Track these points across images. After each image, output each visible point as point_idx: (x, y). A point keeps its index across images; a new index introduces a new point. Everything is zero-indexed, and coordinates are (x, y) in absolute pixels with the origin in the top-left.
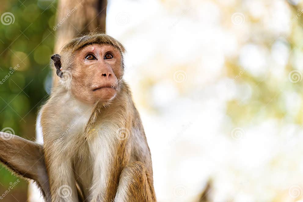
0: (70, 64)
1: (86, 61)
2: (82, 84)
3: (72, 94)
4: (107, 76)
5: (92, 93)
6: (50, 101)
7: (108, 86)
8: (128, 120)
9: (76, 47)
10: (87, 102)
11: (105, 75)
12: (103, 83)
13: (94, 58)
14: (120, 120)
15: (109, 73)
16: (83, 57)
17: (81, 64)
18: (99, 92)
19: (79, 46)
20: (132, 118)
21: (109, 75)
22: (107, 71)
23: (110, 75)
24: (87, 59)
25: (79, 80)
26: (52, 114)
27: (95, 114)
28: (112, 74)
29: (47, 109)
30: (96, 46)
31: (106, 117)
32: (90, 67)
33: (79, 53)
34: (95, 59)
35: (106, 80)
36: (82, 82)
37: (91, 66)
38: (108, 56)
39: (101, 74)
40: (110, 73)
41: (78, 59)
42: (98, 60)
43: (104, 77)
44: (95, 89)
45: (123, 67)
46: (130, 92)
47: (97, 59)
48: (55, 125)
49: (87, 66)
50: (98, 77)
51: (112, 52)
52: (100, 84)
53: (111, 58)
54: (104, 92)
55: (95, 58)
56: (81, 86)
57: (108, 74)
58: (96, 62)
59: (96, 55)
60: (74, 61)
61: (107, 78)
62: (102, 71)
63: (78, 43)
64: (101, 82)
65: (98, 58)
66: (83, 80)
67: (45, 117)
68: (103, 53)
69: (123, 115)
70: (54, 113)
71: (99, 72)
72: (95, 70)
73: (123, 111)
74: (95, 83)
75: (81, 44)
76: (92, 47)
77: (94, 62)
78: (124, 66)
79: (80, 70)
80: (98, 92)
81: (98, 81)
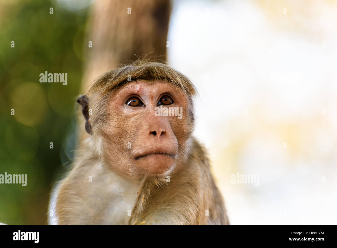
0: (101, 112)
1: (126, 109)
2: (121, 147)
3: (105, 163)
4: (158, 135)
5: (134, 163)
6: (72, 173)
7: (159, 152)
8: (201, 207)
9: (109, 84)
10: (128, 176)
11: (154, 133)
12: (150, 147)
13: (141, 104)
14: (188, 208)
15: (162, 130)
16: (121, 102)
17: (118, 114)
18: (145, 162)
19: (115, 82)
20: (209, 203)
21: (161, 132)
22: (159, 127)
23: (163, 133)
24: (130, 105)
25: (116, 140)
26: (74, 197)
27: (143, 196)
28: (167, 131)
29: (66, 188)
30: (143, 84)
31: (165, 202)
32: (133, 119)
33: (114, 94)
34: (141, 106)
35: (155, 142)
36: (120, 143)
37: (134, 117)
38: (166, 100)
39: (148, 132)
40: (164, 130)
41: (113, 104)
42: (147, 106)
43: (152, 136)
44: (138, 157)
45: (193, 119)
46: (208, 159)
47: (145, 106)
48: (79, 215)
49: (128, 117)
50: (145, 137)
51: (172, 94)
52: (146, 148)
53: (170, 104)
54: (151, 161)
55: (143, 104)
56: (118, 149)
57: (159, 132)
58: (143, 110)
59: (143, 98)
60: (107, 108)
61: (157, 139)
62: (150, 127)
63: (113, 78)
64: (147, 146)
65: (146, 103)
66: (122, 139)
67: (62, 201)
68: (155, 95)
69: (191, 198)
70: (78, 195)
71: (145, 128)
72: (139, 124)
73: (191, 192)
74: (138, 147)
75: (118, 80)
76: (137, 85)
77: (140, 110)
78: (195, 117)
79: (116, 123)
80: (143, 162)
81: (143, 144)
